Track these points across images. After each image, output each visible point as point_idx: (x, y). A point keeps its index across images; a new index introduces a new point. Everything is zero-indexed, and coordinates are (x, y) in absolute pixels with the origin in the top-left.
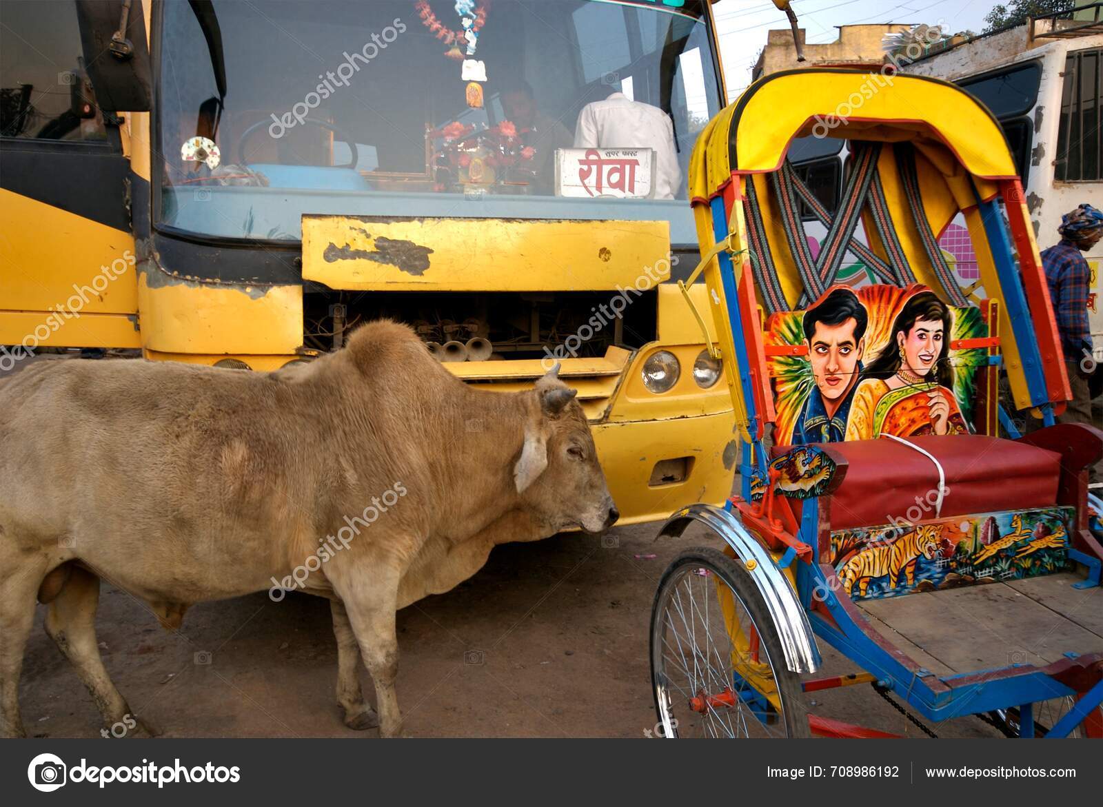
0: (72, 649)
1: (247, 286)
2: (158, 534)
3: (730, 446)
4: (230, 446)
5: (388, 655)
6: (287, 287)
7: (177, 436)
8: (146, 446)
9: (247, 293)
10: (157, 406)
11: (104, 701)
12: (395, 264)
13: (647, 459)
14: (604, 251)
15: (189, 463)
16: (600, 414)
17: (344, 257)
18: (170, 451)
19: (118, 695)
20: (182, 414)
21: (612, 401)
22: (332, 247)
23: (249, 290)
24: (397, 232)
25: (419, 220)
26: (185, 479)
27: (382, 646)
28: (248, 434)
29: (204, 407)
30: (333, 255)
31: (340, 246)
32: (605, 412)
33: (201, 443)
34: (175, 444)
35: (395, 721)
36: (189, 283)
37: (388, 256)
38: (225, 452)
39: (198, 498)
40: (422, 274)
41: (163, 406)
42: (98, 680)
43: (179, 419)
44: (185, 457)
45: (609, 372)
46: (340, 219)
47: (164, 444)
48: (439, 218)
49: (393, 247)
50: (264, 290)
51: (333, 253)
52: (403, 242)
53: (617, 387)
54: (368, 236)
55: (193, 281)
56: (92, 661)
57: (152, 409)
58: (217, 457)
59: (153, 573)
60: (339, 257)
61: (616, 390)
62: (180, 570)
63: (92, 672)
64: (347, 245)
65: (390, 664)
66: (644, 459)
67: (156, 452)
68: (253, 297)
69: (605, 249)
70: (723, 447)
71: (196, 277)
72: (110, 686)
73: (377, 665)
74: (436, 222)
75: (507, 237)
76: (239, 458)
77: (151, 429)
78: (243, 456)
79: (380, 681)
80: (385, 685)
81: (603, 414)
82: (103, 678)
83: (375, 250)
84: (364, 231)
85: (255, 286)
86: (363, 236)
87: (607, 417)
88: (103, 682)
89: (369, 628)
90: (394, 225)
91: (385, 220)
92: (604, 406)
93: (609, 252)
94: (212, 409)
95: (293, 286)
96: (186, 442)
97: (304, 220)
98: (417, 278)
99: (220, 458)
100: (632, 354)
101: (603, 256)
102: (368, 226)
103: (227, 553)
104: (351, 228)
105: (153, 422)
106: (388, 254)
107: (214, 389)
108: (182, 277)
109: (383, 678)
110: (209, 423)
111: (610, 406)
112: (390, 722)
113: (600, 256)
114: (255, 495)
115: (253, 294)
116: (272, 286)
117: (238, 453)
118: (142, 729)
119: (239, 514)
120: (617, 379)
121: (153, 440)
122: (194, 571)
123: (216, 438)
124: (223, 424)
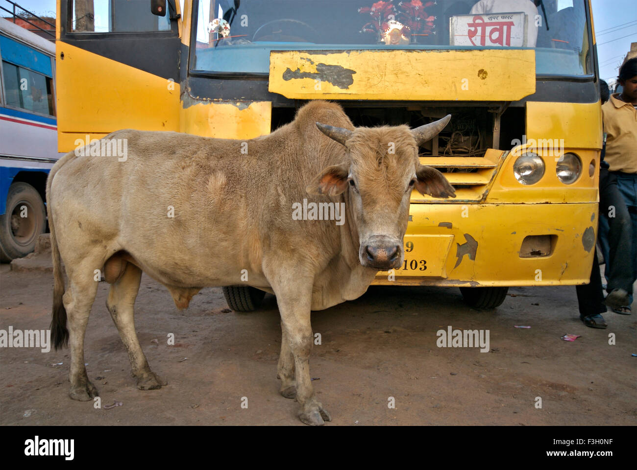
0: (119, 318)
1: (237, 102)
2: (165, 230)
3: (588, 231)
4: (215, 175)
5: (304, 337)
6: (262, 102)
7: (183, 168)
8: (164, 173)
9: (237, 106)
10: (175, 153)
11: (133, 356)
12: (329, 81)
13: (517, 233)
14: (482, 72)
15: (188, 184)
16: (479, 197)
17: (296, 77)
18: (177, 175)
19: (142, 354)
20: (187, 157)
21: (489, 187)
22: (288, 71)
23: (238, 104)
24: (330, 59)
25: (347, 52)
26: (183, 193)
27: (300, 330)
28: (227, 169)
29: (202, 154)
30: (289, 76)
31: (293, 70)
32: (484, 195)
33: (197, 173)
34: (181, 172)
35: (306, 388)
36: (204, 102)
37: (325, 76)
38: (212, 179)
39: (191, 206)
40: (347, 88)
41: (178, 152)
42: (131, 342)
43: (186, 159)
44: (186, 180)
45: (486, 166)
46: (294, 53)
47: (174, 172)
48: (361, 50)
49: (329, 69)
50: (248, 105)
51: (289, 75)
52: (336, 67)
53: (493, 177)
54: (312, 63)
55: (206, 101)
56: (129, 329)
57: (172, 154)
58: (206, 182)
59: (162, 257)
60: (292, 77)
61: (492, 179)
62: (178, 256)
63: (129, 336)
64: (298, 69)
65: (305, 344)
66: (515, 233)
67: (169, 177)
68: (240, 109)
69: (483, 70)
70: (583, 231)
71: (208, 99)
72: (138, 347)
73: (296, 344)
74: (358, 53)
75: (408, 62)
76: (219, 183)
77: (169, 164)
78: (222, 182)
79: (298, 356)
80: (301, 359)
81: (482, 196)
82: (134, 341)
83: (317, 72)
84: (310, 60)
85: (243, 102)
86: (309, 63)
87: (485, 199)
88: (134, 344)
89: (292, 314)
90: (330, 55)
91: (324, 52)
92: (483, 190)
93: (486, 73)
94: (208, 155)
95: (265, 102)
96: (188, 172)
97: (272, 54)
98: (344, 91)
99: (207, 182)
100: (505, 153)
101: (481, 75)
102: (312, 57)
103: (208, 247)
104: (301, 58)
105: (171, 160)
106: (325, 74)
107: (211, 144)
108: (201, 99)
109: (300, 354)
110: (204, 162)
111: (487, 191)
112: (303, 388)
113: (479, 75)
114: (227, 208)
115: (240, 107)
116: (252, 102)
117: (220, 179)
118: (153, 379)
119: (217, 221)
120: (493, 171)
121: (168, 170)
122: (187, 258)
123: (207, 171)
124: (213, 163)
